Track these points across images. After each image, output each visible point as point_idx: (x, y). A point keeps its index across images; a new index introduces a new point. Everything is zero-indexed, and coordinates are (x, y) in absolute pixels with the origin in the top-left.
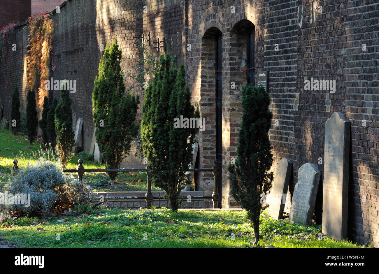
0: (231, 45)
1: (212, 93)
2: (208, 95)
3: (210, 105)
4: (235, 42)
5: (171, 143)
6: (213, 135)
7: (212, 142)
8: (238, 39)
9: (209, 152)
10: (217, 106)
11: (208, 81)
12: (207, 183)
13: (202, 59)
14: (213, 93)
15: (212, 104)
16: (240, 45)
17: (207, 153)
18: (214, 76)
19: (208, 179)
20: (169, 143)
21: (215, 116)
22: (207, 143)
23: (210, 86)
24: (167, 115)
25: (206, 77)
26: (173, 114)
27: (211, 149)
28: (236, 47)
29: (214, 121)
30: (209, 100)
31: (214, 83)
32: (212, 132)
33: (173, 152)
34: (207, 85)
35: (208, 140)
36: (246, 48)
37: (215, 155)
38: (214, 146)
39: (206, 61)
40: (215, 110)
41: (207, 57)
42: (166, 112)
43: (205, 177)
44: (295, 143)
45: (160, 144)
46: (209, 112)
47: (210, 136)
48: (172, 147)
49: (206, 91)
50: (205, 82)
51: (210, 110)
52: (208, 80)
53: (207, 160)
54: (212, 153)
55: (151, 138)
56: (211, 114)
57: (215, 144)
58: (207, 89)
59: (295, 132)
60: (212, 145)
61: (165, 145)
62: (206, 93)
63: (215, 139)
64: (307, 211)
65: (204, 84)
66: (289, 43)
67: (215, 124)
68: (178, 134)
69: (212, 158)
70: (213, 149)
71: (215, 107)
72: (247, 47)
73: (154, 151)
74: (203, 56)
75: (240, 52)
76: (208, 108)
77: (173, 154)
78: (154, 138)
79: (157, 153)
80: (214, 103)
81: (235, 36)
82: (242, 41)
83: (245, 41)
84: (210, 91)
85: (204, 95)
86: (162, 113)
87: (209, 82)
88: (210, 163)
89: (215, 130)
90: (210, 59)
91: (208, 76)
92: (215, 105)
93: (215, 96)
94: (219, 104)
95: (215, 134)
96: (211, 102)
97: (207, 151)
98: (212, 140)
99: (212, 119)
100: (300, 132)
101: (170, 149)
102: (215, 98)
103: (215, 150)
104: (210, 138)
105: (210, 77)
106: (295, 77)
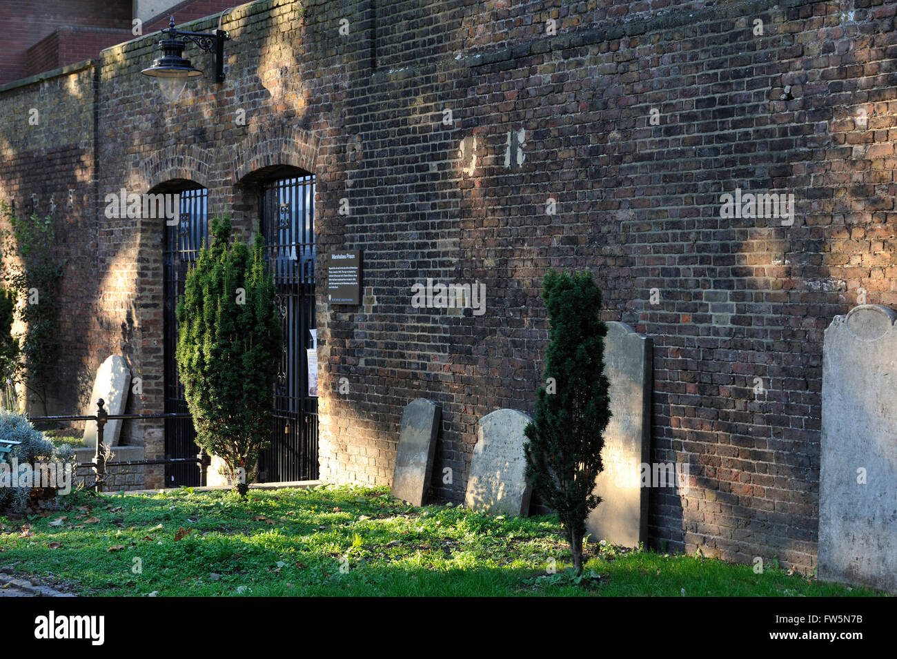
0: (234, 207)
1: (157, 287)
2: (151, 290)
3: (155, 306)
4: (240, 203)
5: (247, 376)
6: (159, 354)
7: (158, 366)
8: (245, 199)
9: (153, 382)
10: (165, 308)
11: (151, 267)
12: (149, 434)
13: (143, 231)
14: (160, 287)
15: (158, 305)
16: (247, 208)
17: (149, 384)
18: (160, 259)
19: (152, 427)
20: (240, 376)
21: (162, 324)
22: (150, 368)
23: (154, 275)
24: (236, 325)
25: (148, 261)
26: (248, 323)
27: (156, 378)
28: (242, 212)
29: (160, 332)
30: (154, 297)
31: (162, 271)
32: (158, 350)
33: (249, 392)
34: (149, 273)
35: (152, 364)
36: (256, 214)
37: (162, 388)
38: (161, 374)
39: (147, 235)
40: (162, 315)
41: (150, 228)
42: (235, 320)
43: (148, 424)
44: (450, 374)
45: (225, 379)
46: (152, 317)
47: (154, 357)
48: (248, 384)
49: (149, 283)
50: (147, 268)
51: (155, 315)
52: (152, 265)
53: (150, 396)
54: (157, 384)
55: (206, 368)
56: (156, 320)
57: (161, 369)
58: (151, 279)
59: (450, 353)
60: (157, 371)
61: (234, 380)
62: (148, 287)
63: (162, 361)
64: (522, 493)
65: (146, 272)
66: (430, 202)
67: (162, 337)
68: (258, 359)
69: (158, 392)
70: (159, 377)
71: (162, 310)
72: (259, 211)
73: (211, 390)
74: (144, 227)
75: (247, 220)
76: (151, 310)
77: (250, 396)
78: (212, 367)
79: (218, 394)
80: (161, 303)
81: (240, 192)
82: (251, 202)
83: (256, 202)
84: (155, 283)
85: (145, 289)
86: (227, 321)
87: (153, 269)
88: (154, 401)
89: (161, 346)
90: (154, 232)
91: (152, 258)
92: (162, 306)
93: (162, 291)
94: (170, 304)
95: (162, 354)
96: (156, 302)
97: (149, 381)
98: (158, 363)
99: (157, 329)
100: (471, 354)
101: (245, 386)
102: (162, 294)
103: (162, 380)
104: (154, 360)
105: (155, 261)
106: (454, 260)
